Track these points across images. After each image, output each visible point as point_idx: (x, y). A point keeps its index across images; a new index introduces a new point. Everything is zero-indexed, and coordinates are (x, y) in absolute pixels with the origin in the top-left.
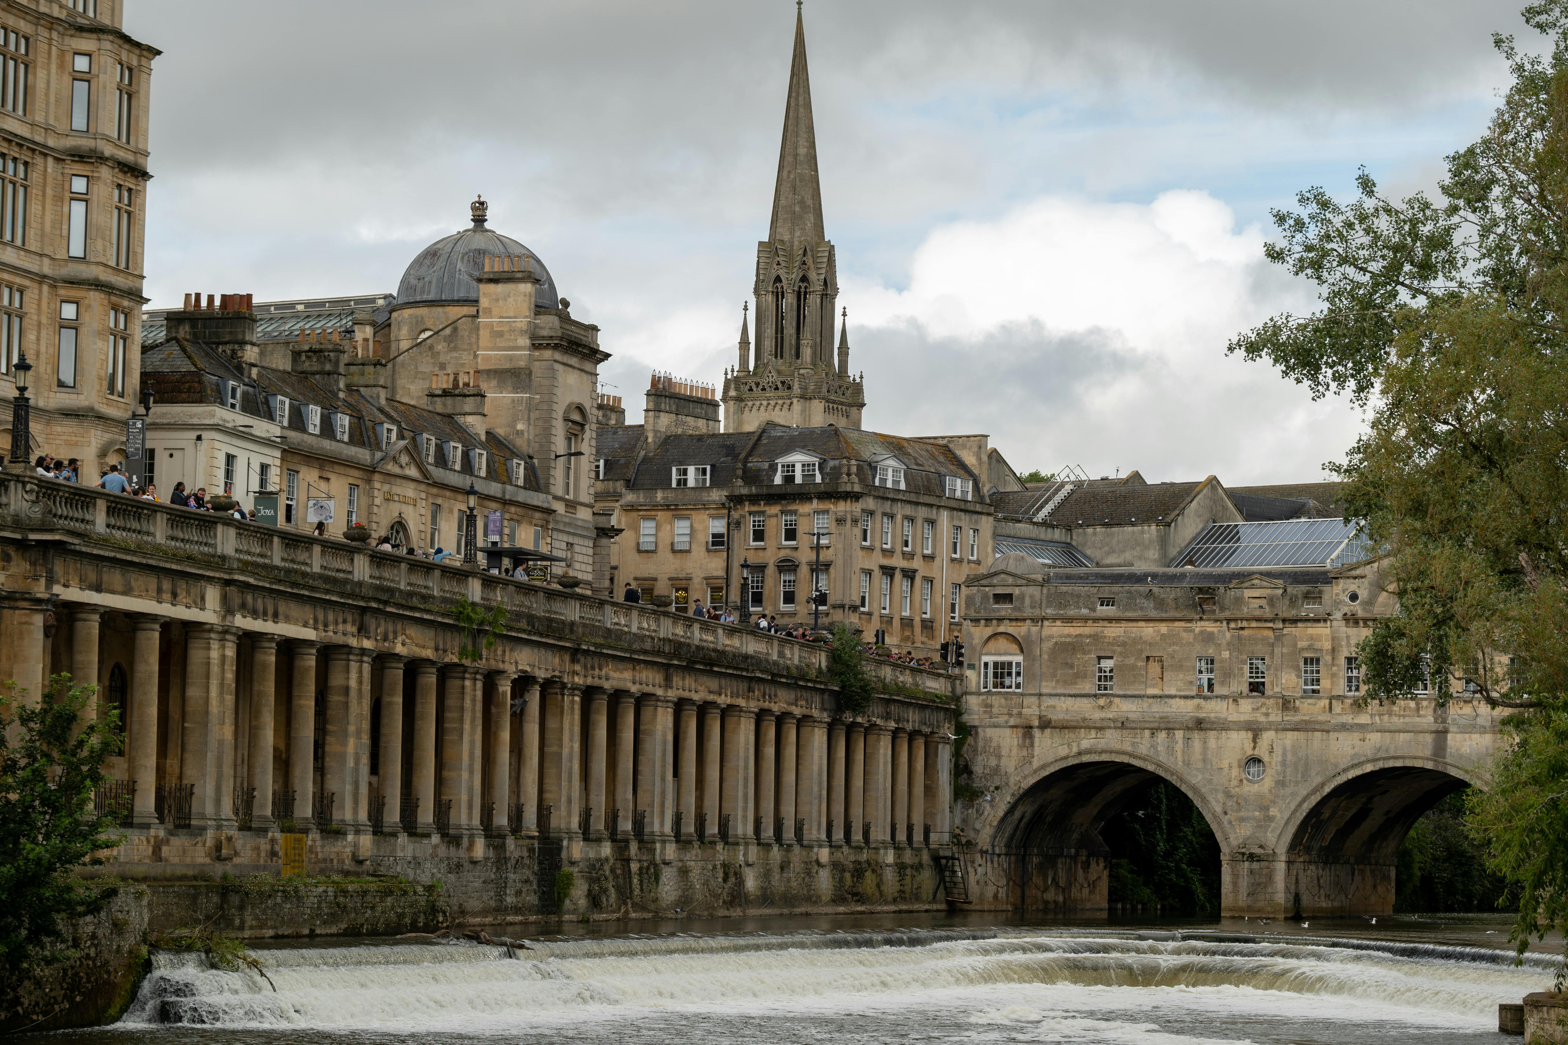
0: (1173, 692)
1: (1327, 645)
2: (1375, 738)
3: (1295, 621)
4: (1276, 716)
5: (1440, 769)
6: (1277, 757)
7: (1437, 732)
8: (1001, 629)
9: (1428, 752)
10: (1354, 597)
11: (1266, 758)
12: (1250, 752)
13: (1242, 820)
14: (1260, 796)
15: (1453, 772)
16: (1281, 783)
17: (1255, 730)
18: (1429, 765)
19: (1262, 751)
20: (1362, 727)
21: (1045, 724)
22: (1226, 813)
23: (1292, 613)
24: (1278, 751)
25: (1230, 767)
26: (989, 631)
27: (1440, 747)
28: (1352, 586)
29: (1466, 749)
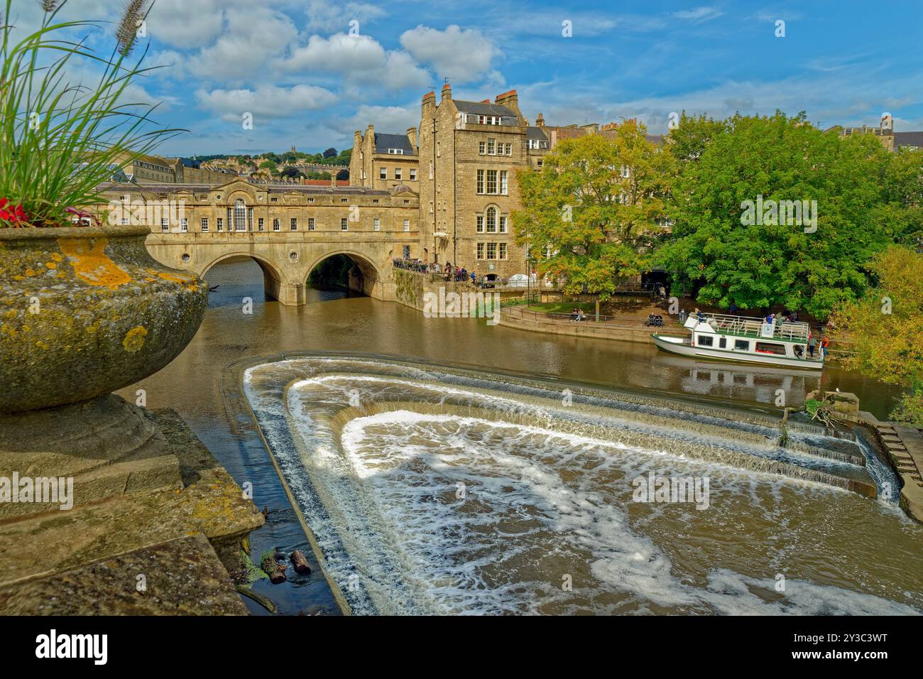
1: (210, 214)
2: (229, 246)
3: (198, 206)
4: (193, 239)
5: (252, 255)
6: (194, 254)
7: (251, 243)
9: (248, 250)
10: (219, 197)
11: (190, 255)
12: (184, 252)
15: (256, 256)
16: (196, 263)
17: (186, 245)
18: (249, 255)
19: (188, 252)
20: (225, 243)
23: (196, 203)
24: (194, 251)
25: (177, 258)
27: (252, 249)
28: (218, 193)
29: (260, 249)
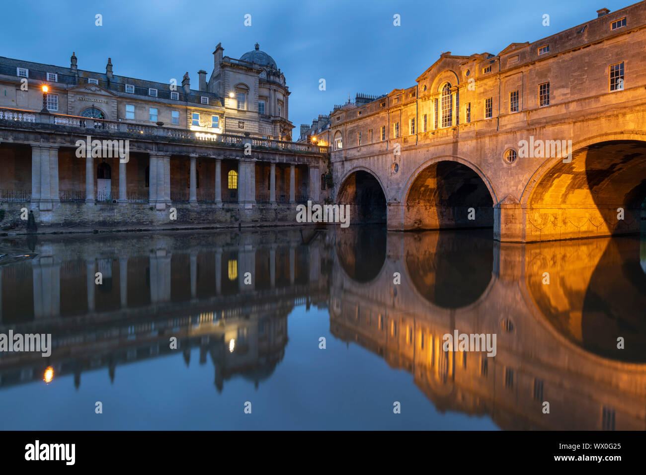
0: (375, 142)
2: (432, 149)
3: (407, 104)
4: (401, 146)
5: (455, 160)
6: (402, 162)
7: (454, 143)
8: (338, 129)
9: (451, 153)
10: (425, 87)
11: (398, 164)
12: (394, 162)
13: (392, 189)
14: (397, 179)
15: (460, 161)
16: (403, 173)
18: (451, 159)
19: (397, 161)
20: (427, 145)
21: (347, 160)
22: (388, 187)
23: (405, 102)
24: (402, 160)
25: (389, 168)
26: (335, 131)
27: (455, 150)
28: (424, 83)
29: (465, 150)
